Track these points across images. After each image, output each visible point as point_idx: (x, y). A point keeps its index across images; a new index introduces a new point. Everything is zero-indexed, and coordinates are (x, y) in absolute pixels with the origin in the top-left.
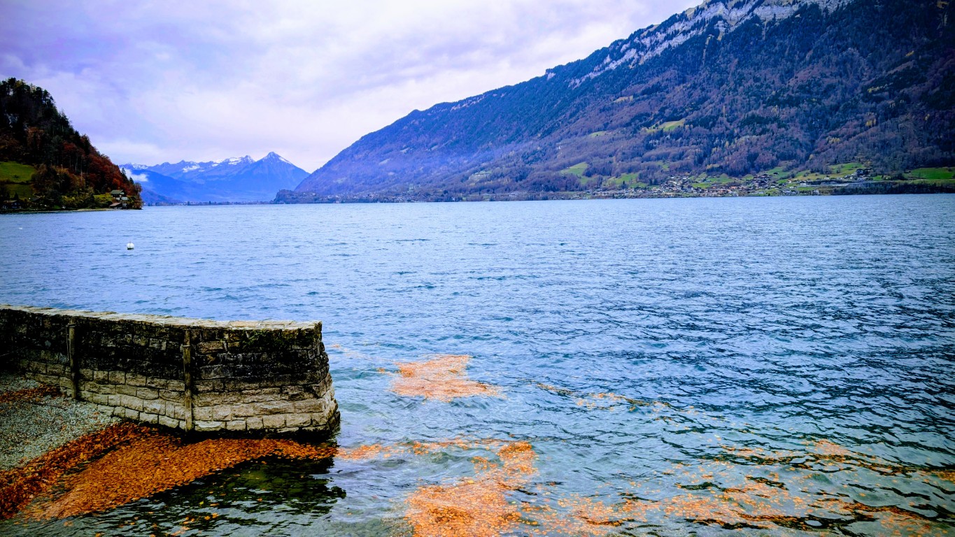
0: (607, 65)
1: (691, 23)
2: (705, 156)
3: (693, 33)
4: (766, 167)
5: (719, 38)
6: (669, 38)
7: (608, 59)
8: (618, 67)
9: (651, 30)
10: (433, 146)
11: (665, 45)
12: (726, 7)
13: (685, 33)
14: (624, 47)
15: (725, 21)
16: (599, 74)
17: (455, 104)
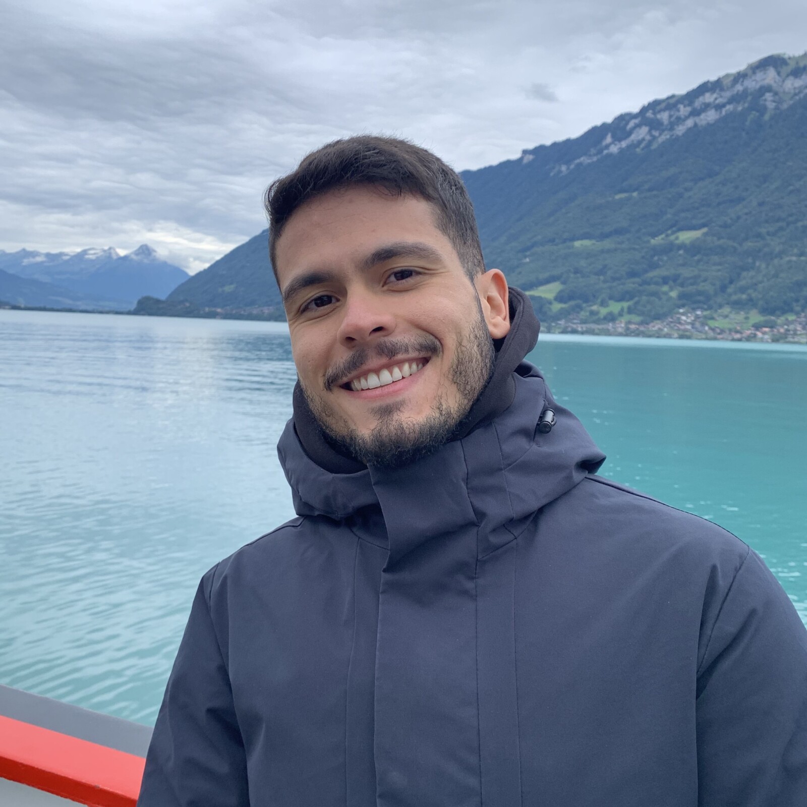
0: (607, 147)
1: (728, 94)
3: (730, 107)
5: (767, 117)
6: (695, 113)
7: (609, 139)
8: (622, 151)
9: (672, 101)
11: (690, 123)
12: (779, 73)
13: (719, 107)
14: (632, 124)
15: (776, 94)
16: (595, 159)
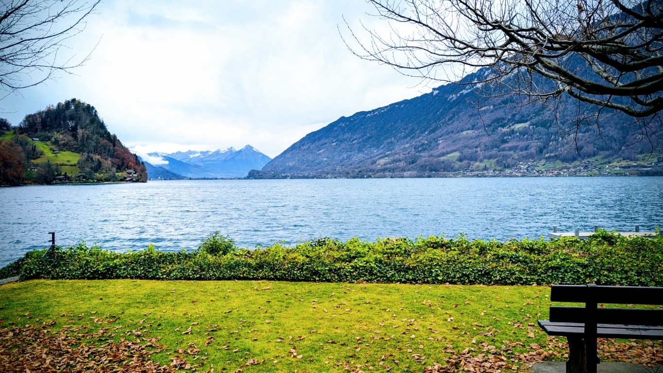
0: (475, 85)
2: (545, 148)
4: (589, 156)
7: (475, 81)
8: (483, 86)
10: (353, 141)
16: (469, 91)
17: (370, 112)
